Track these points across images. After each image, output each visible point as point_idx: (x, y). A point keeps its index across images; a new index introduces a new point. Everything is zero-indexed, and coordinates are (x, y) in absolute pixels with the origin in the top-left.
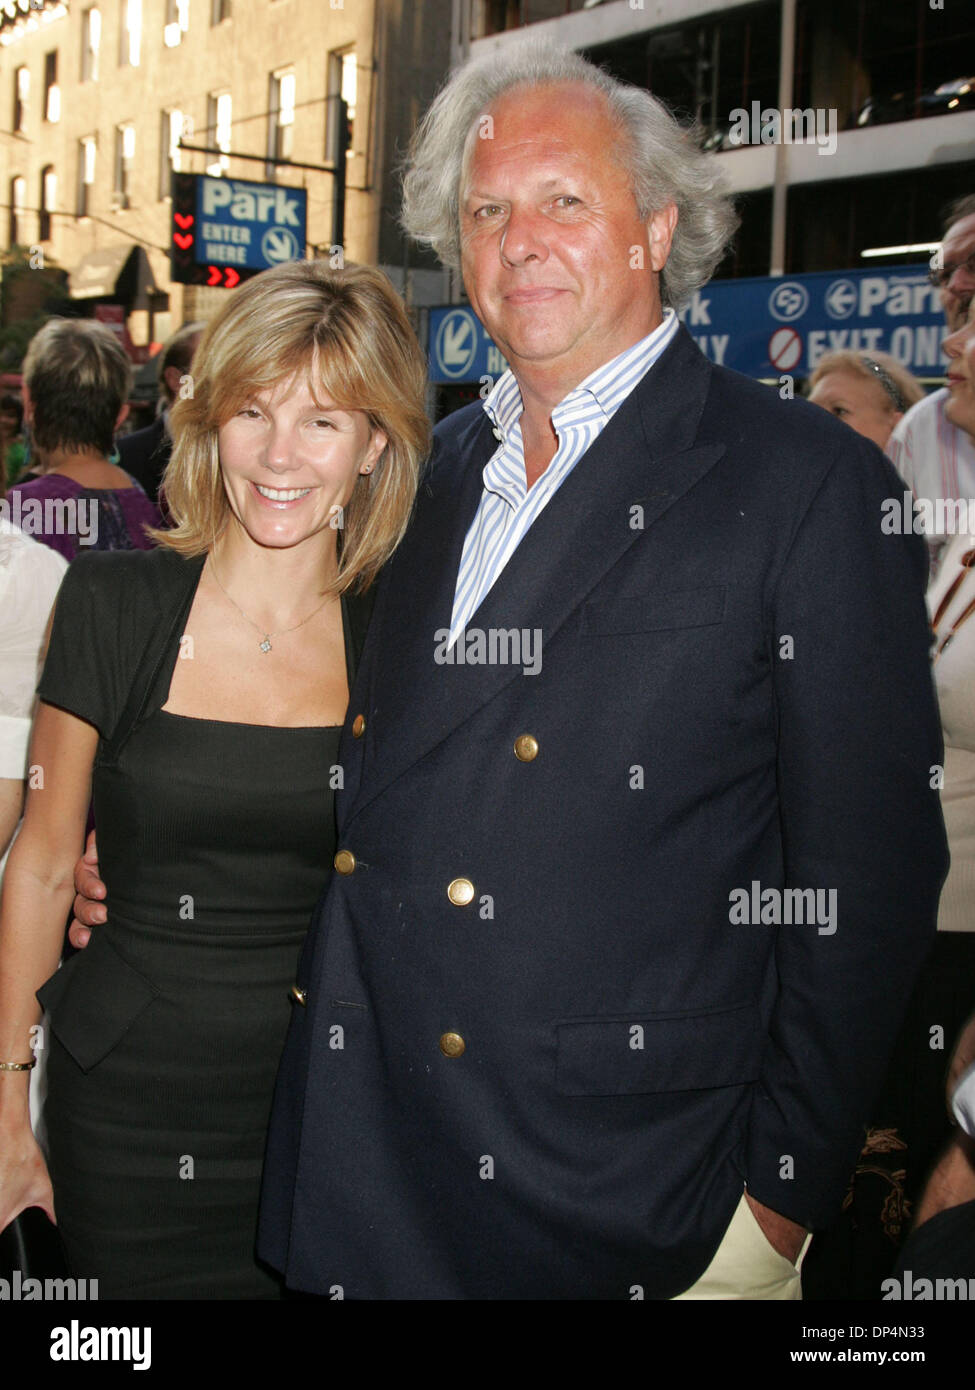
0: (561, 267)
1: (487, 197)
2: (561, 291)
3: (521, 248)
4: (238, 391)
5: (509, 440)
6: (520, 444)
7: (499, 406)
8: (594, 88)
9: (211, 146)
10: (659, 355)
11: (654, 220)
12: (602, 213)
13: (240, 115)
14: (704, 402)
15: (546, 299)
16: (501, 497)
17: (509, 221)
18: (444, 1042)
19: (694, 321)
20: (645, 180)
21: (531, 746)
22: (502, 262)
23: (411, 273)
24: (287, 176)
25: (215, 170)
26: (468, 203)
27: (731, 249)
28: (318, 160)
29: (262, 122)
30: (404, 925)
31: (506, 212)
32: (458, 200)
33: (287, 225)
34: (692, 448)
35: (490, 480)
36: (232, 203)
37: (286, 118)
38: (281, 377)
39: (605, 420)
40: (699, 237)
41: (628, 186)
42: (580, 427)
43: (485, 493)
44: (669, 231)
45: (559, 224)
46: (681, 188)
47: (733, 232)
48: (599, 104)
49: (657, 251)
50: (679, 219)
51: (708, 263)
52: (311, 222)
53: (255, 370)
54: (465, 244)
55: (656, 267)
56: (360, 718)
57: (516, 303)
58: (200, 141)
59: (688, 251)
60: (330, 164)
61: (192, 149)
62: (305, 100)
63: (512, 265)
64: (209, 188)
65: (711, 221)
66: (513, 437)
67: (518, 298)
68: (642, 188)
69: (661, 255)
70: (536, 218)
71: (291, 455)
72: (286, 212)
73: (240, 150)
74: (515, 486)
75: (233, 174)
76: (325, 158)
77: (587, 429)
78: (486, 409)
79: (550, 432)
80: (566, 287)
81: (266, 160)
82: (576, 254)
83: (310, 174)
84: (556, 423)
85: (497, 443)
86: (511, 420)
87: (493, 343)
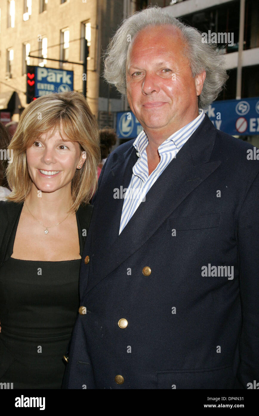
0: (164, 94)
1: (137, 68)
2: (165, 103)
3: (150, 88)
4: (34, 135)
5: (142, 156)
6: (146, 158)
7: (139, 144)
8: (176, 27)
9: (40, 56)
10: (198, 127)
11: (197, 77)
12: (179, 74)
13: (50, 45)
14: (213, 145)
15: (159, 106)
16: (139, 177)
17: (145, 77)
18: (116, 379)
19: (209, 116)
20: (195, 62)
21: (148, 270)
22: (142, 92)
23: (111, 100)
24: (67, 66)
25: (41, 65)
26: (129, 70)
27: (224, 87)
28: (77, 60)
29: (58, 47)
30: (103, 335)
31: (143, 74)
32: (125, 68)
33: (67, 84)
34: (209, 162)
35: (135, 171)
36: (47, 76)
37: (66, 46)
38: (50, 129)
39: (177, 151)
40: (213, 83)
41: (189, 65)
42: (168, 153)
43: (133, 175)
44: (203, 81)
45: (163, 78)
46: (207, 65)
47: (225, 81)
48: (178, 33)
49: (198, 88)
50: (206, 77)
51: (216, 92)
52: (76, 83)
53: (40, 126)
54: (128, 85)
55: (198, 94)
56: (87, 257)
57: (147, 107)
58: (36, 54)
59: (210, 88)
60: (82, 62)
61: (34, 57)
62: (72, 39)
63: (146, 94)
64: (39, 71)
65: (217, 77)
66: (143, 155)
67: (148, 106)
68: (194, 65)
69: (200, 90)
70: (155, 77)
71: (52, 158)
72: (66, 79)
73: (50, 57)
74: (144, 174)
75: (48, 66)
76: (80, 60)
77: (171, 154)
78: (134, 145)
79: (157, 154)
80: (166, 102)
81: (59, 61)
82: (170, 89)
83: (75, 66)
84: (160, 152)
85: (137, 158)
86: (143, 149)
87: (139, 124)
